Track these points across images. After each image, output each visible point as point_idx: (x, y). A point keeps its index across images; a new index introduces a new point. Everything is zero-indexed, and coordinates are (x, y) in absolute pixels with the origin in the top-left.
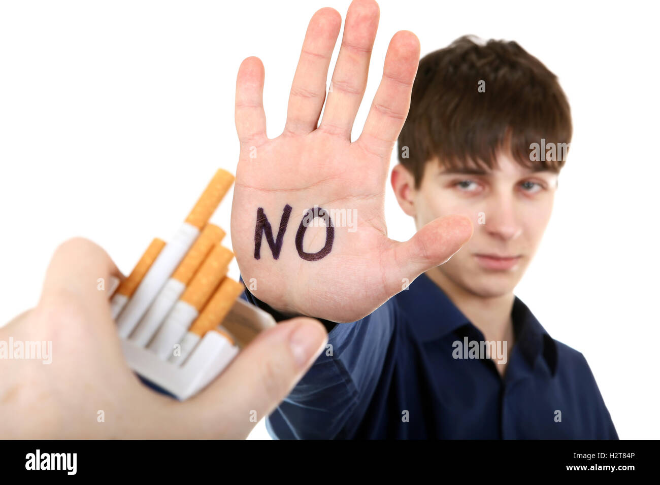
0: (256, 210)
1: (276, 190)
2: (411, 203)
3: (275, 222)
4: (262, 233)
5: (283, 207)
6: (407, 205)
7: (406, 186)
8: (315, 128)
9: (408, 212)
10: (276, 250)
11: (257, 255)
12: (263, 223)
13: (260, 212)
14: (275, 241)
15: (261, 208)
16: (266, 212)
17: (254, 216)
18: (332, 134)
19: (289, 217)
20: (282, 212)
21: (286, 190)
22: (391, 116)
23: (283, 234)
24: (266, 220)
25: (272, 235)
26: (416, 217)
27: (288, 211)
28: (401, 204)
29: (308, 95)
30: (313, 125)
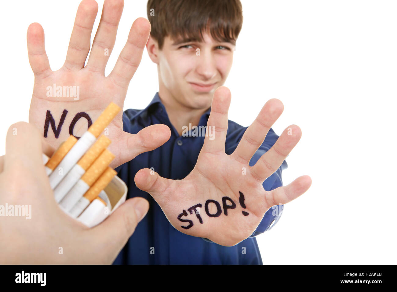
0: (46, 111)
1: (59, 101)
2: (156, 56)
3: (57, 119)
4: (49, 124)
5: (63, 110)
6: (153, 56)
7: (153, 46)
8: (84, 67)
9: (154, 61)
10: (57, 133)
11: (45, 135)
12: (49, 118)
13: (48, 113)
14: (57, 128)
15: (49, 111)
16: (51, 113)
17: (45, 114)
18: (94, 71)
19: (66, 116)
20: (62, 113)
21: (65, 102)
22: (130, 65)
23: (62, 125)
24: (52, 117)
25: (55, 126)
26: (158, 64)
27: (65, 113)
28: (150, 56)
29: (80, 49)
30: (82, 66)
